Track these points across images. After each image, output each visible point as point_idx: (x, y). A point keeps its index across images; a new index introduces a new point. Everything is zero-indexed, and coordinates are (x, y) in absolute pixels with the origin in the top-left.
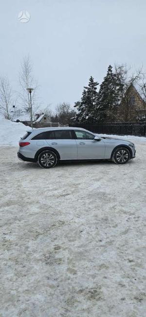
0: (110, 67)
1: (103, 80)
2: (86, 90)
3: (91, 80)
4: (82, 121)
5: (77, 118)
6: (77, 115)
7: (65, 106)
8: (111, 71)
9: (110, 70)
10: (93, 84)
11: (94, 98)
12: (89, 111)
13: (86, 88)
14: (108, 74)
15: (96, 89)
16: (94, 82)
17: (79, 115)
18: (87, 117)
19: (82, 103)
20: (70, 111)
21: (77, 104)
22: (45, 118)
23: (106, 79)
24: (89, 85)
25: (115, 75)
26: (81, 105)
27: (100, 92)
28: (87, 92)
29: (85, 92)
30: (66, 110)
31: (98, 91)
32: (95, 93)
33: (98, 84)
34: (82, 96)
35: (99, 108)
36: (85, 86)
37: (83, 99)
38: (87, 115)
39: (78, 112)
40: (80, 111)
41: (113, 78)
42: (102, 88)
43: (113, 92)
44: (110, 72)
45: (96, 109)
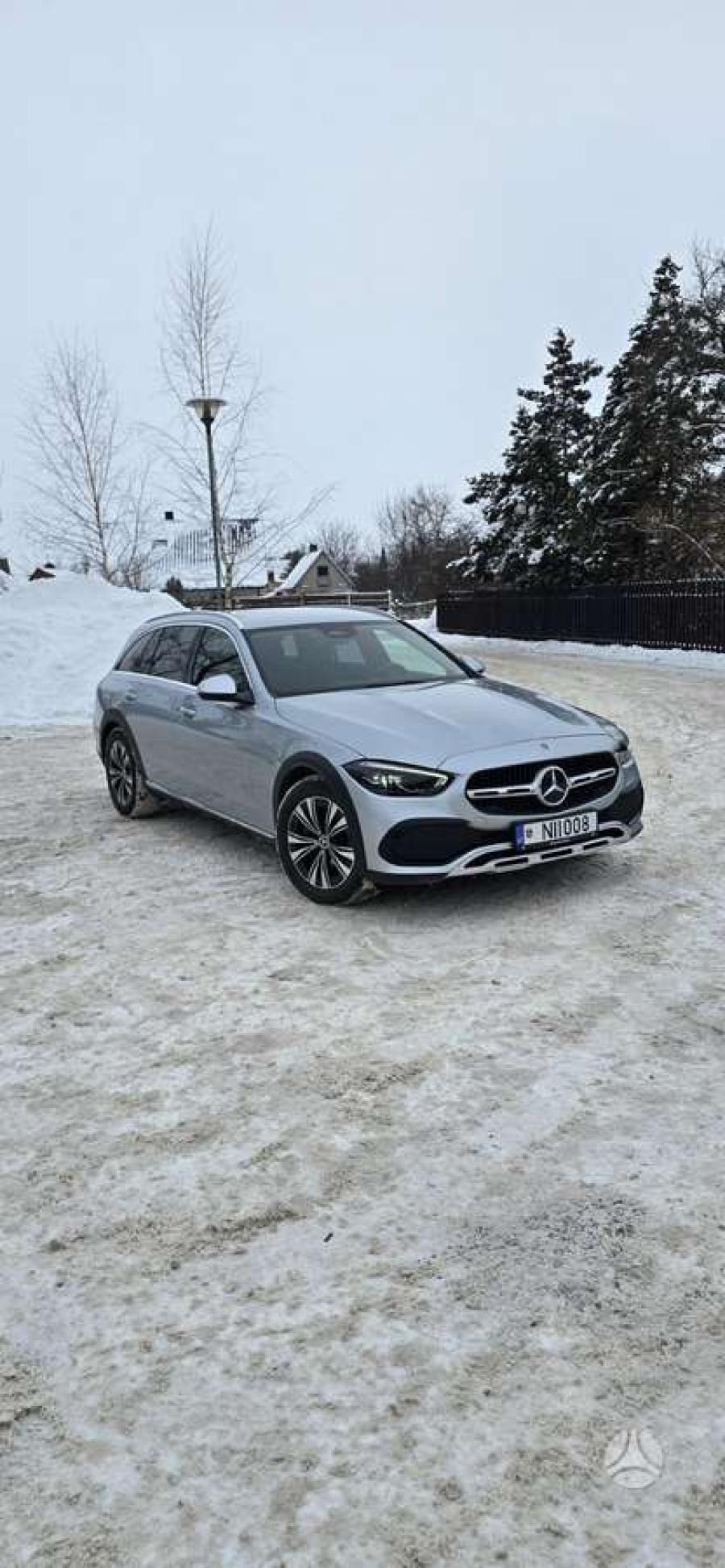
0: (667, 265)
1: (629, 346)
2: (533, 408)
3: (560, 349)
4: (507, 575)
5: (481, 563)
6: (481, 546)
7: (424, 506)
8: (674, 291)
9: (664, 285)
10: (568, 370)
11: (571, 450)
12: (544, 520)
13: (530, 396)
14: (656, 310)
15: (584, 396)
16: (575, 361)
17: (490, 548)
18: (536, 556)
19: (509, 480)
20: (449, 529)
21: (482, 487)
22: (323, 571)
23: (645, 339)
24: (548, 380)
25: (695, 312)
26: (504, 492)
27: (608, 415)
28: (538, 418)
29: (523, 422)
30: (429, 527)
31: (594, 408)
32: (580, 420)
33: (596, 372)
34: (510, 442)
35: (603, 500)
36: (527, 388)
37: (513, 459)
38: (537, 542)
39: (485, 530)
40: (498, 525)
41: (682, 327)
42: (617, 391)
43: (682, 408)
44: (665, 299)
45: (586, 505)
